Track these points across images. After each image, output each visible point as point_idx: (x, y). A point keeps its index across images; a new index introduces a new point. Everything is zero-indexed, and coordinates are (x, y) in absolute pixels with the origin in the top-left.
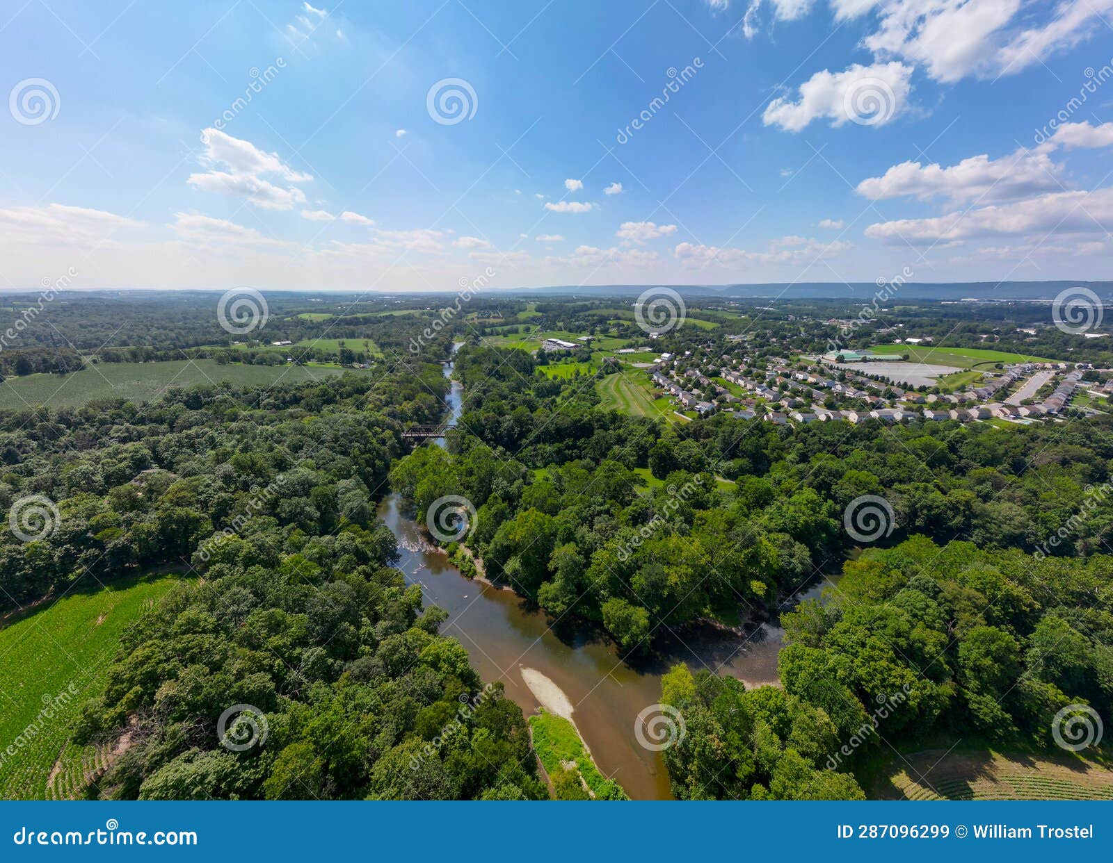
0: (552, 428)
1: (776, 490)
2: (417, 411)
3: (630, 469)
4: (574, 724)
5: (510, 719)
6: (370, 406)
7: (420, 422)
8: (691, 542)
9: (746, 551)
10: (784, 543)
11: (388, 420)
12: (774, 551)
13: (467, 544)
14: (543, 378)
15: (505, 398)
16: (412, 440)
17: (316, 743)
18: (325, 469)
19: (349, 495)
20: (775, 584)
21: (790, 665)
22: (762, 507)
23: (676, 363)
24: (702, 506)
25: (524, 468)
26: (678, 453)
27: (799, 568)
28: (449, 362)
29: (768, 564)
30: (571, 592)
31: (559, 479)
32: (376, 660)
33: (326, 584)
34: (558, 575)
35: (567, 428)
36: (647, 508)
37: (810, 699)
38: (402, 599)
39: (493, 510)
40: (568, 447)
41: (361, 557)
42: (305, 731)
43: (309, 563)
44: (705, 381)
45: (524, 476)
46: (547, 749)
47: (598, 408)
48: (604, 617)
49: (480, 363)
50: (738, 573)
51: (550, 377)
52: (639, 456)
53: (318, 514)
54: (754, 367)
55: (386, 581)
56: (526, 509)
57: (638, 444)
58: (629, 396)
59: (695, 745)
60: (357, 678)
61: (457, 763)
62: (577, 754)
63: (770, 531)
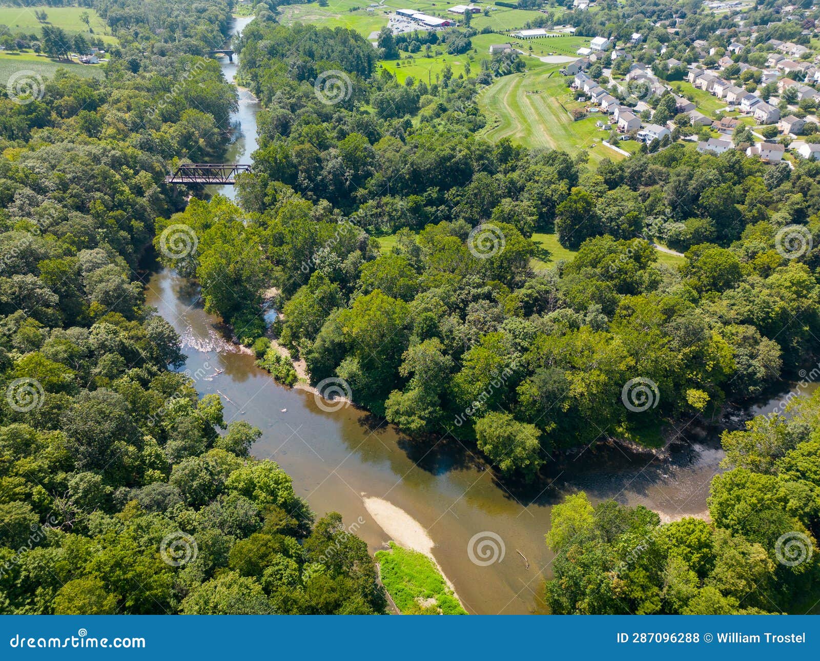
0: (405, 170)
1: (746, 267)
2: (186, 140)
3: (527, 235)
4: (434, 560)
5: (351, 554)
6: (111, 131)
7: (193, 158)
8: (608, 341)
9: (686, 350)
10: (745, 338)
11: (141, 155)
12: (728, 349)
13: (281, 341)
14: (390, 84)
15: (326, 118)
16: (184, 188)
17: (104, 578)
18: (55, 233)
19: (98, 272)
20: (722, 394)
21: (725, 495)
22: (720, 290)
23: (614, 56)
24: (630, 289)
25: (362, 235)
26: (602, 209)
27: (761, 373)
28: (229, 54)
29: (717, 368)
30: (433, 404)
31: (416, 251)
32: (170, 487)
33: (84, 392)
34: (414, 382)
35: (429, 170)
36: (547, 292)
37: (746, 534)
38: (196, 413)
39: (318, 293)
40: (430, 202)
41: (130, 357)
42: (88, 566)
43: (56, 365)
44: (659, 88)
45: (363, 247)
46: (400, 586)
47: (480, 136)
48: (478, 437)
49: (283, 55)
50: (670, 379)
51: (402, 81)
52: (541, 215)
53: (55, 298)
54: (746, 61)
55: (169, 390)
56: (366, 293)
57: (540, 195)
58: (533, 117)
59: (589, 582)
60: (149, 508)
61: (285, 601)
62: (438, 591)
63: (726, 323)
